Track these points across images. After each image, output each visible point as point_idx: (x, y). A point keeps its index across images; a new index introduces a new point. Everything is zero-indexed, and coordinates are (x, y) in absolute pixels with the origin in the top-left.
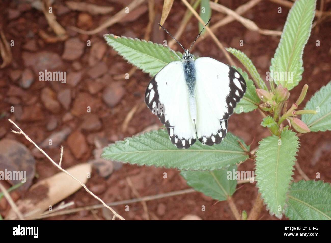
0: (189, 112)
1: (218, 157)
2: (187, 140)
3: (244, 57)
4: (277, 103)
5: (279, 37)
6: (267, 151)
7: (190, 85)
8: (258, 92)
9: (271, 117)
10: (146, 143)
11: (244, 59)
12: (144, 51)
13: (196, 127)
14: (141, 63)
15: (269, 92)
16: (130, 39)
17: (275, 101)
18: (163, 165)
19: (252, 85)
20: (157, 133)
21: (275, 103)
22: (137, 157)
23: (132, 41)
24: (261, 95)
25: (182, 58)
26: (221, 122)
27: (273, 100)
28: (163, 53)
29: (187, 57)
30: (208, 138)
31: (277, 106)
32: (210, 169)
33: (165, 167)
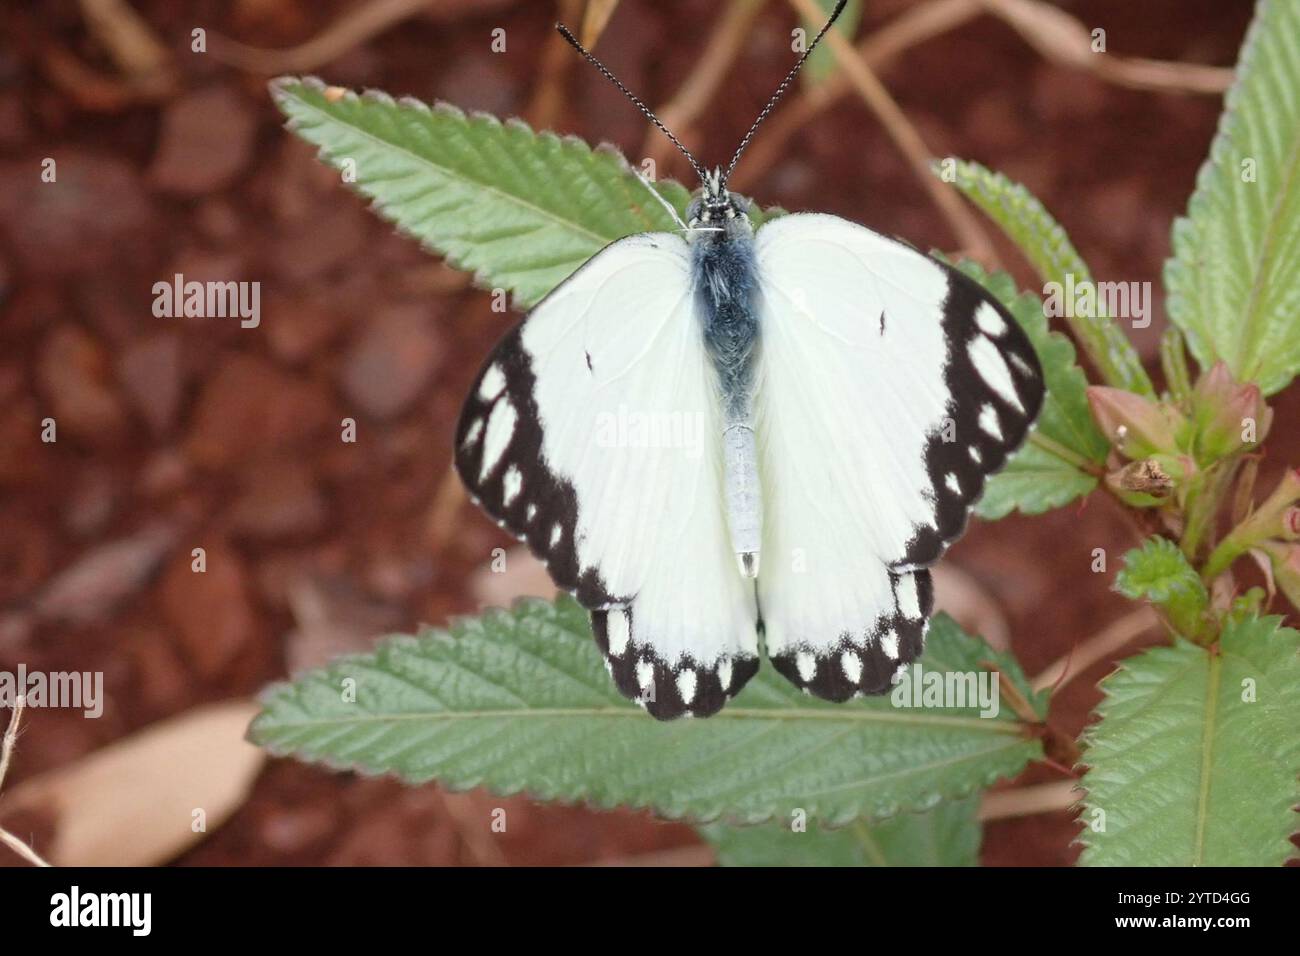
0: (724, 516)
1: (879, 752)
2: (709, 666)
3: (1024, 211)
4: (1202, 467)
5: (1213, 105)
6: (1145, 735)
7: (731, 365)
8: (1097, 405)
9: (1168, 545)
10: (490, 668)
11: (1026, 223)
12: (485, 171)
13: (762, 591)
14: (466, 238)
15: (1157, 403)
16: (410, 109)
17: (1190, 457)
18: (580, 791)
19: (1070, 369)
20: (552, 613)
21: (1194, 467)
22: (438, 741)
23: (420, 117)
24: (1119, 420)
25: (688, 215)
26: (894, 578)
27: (1182, 447)
28: (585, 185)
29: (713, 211)
30: (825, 657)
31: (1201, 483)
32: (835, 814)
33: (590, 806)
